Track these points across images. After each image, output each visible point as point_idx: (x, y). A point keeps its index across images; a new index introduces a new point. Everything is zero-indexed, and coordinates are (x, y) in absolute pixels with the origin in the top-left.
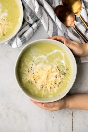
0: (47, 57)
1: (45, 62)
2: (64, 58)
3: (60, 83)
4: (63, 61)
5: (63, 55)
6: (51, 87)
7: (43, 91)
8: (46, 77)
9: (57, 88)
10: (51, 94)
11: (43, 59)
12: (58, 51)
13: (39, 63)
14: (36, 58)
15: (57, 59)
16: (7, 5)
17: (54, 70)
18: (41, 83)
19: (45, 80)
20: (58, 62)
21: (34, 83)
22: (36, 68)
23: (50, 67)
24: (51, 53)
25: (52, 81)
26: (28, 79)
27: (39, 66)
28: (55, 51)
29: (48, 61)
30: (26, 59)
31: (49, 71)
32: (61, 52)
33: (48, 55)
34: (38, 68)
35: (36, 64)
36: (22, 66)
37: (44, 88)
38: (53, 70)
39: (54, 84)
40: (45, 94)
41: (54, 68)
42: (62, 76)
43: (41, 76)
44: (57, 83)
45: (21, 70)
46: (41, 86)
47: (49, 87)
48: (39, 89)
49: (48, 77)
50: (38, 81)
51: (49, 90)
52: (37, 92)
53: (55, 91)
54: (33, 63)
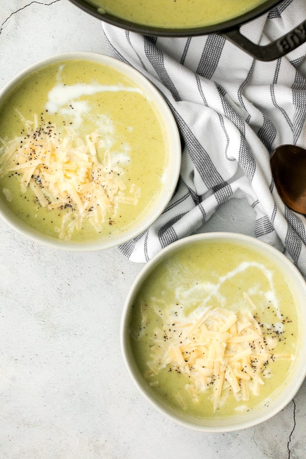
0: (218, 286)
1: (214, 304)
2: (271, 284)
3: (266, 364)
4: (271, 296)
5: (269, 275)
6: (240, 380)
7: (216, 394)
8: (220, 350)
9: (257, 380)
10: (241, 402)
11: (207, 295)
12: (254, 264)
13: (195, 307)
14: (186, 293)
15: (252, 291)
16: (131, 129)
17: (245, 324)
18: (206, 372)
19: (220, 359)
20: (256, 298)
21: (185, 370)
22: (189, 325)
23: (233, 317)
24: (231, 274)
25: (240, 361)
26: (167, 360)
27: (197, 316)
28: (244, 266)
29: (223, 300)
30: (153, 299)
31: (229, 331)
32: (262, 267)
33: (223, 279)
34: (194, 322)
35: (187, 313)
36: (144, 320)
37: (218, 384)
38: (241, 327)
39: (249, 369)
40: (222, 403)
41: (245, 320)
42: (272, 342)
43: (206, 347)
44: (259, 364)
45: (142, 333)
46: (209, 380)
47: (232, 382)
48: (204, 388)
49: (227, 349)
50: (197, 366)
51: (235, 389)
52: (197, 400)
53: (254, 389)
54: (176, 308)
